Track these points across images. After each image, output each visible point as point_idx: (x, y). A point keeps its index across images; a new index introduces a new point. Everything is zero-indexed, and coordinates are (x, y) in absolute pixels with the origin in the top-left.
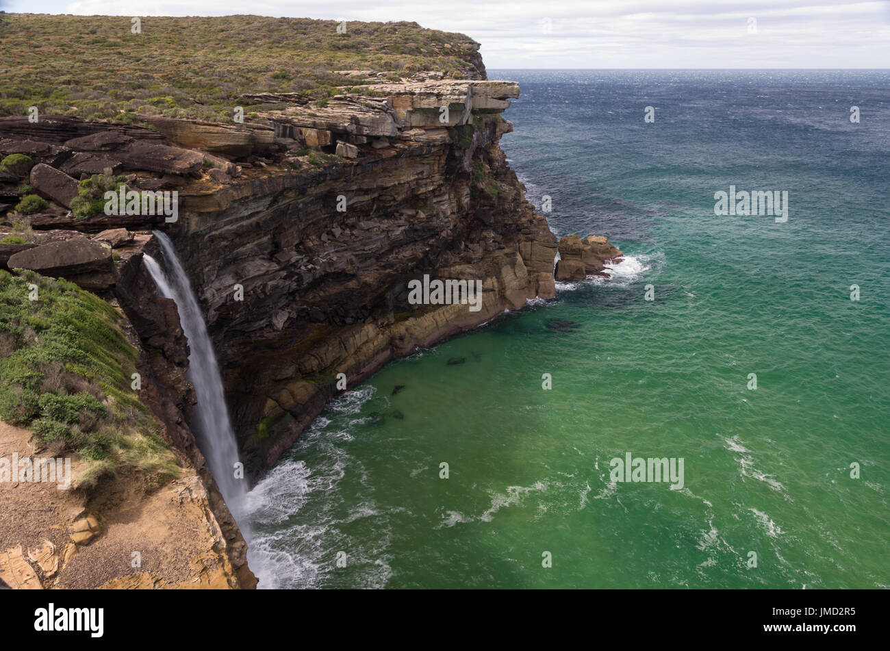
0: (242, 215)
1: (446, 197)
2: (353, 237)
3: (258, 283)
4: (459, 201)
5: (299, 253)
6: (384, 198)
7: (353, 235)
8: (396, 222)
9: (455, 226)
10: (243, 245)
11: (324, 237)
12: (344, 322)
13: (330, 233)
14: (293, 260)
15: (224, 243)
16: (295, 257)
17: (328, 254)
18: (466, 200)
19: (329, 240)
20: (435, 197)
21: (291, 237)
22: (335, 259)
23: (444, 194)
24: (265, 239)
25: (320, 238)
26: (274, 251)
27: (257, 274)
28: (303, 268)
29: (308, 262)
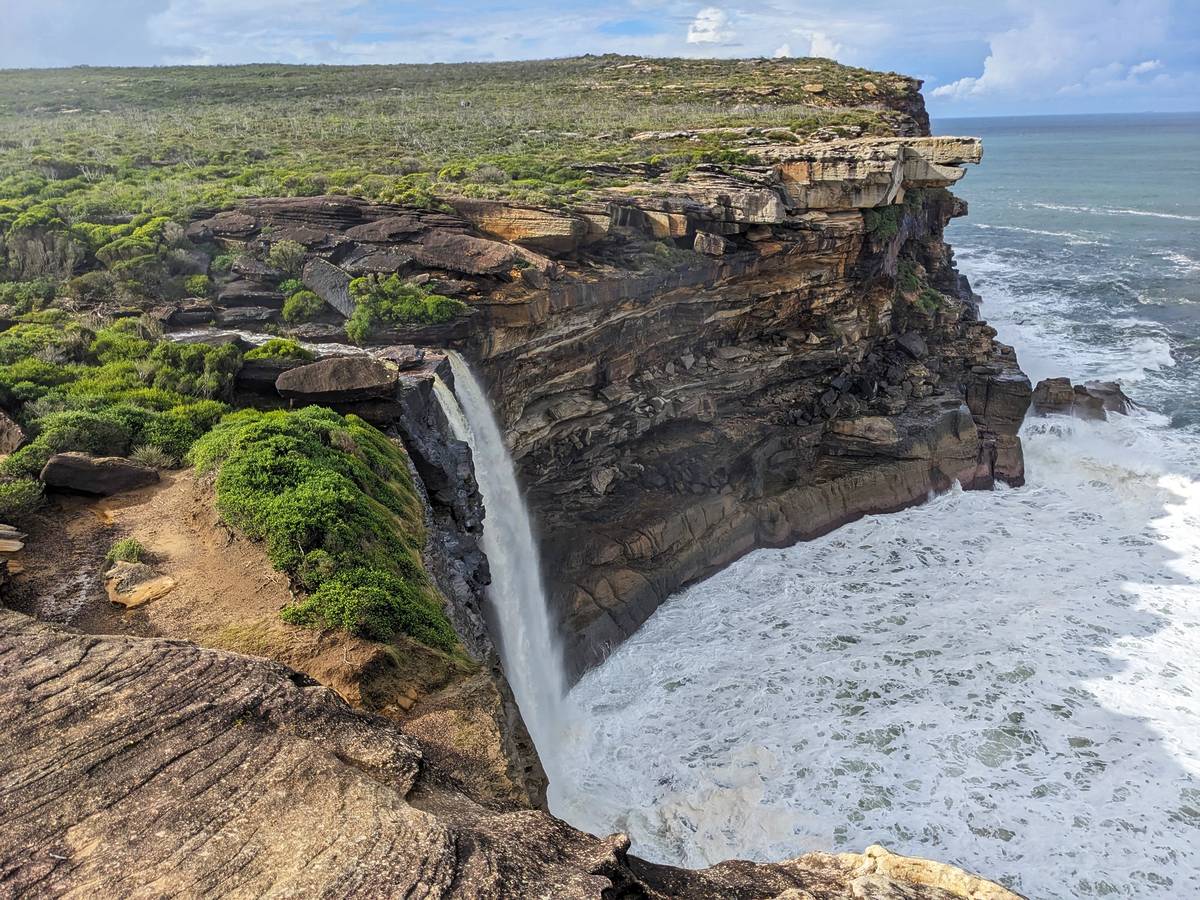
0: (560, 333)
1: (855, 313)
2: (710, 369)
3: (577, 427)
4: (873, 321)
5: (634, 388)
6: (758, 314)
7: (710, 366)
8: (775, 349)
9: (865, 357)
10: (559, 373)
11: (670, 368)
12: (690, 491)
13: (678, 363)
14: (624, 399)
15: (535, 371)
16: (627, 395)
17: (674, 392)
18: (884, 320)
19: (676, 372)
20: (837, 314)
21: (625, 365)
22: (683, 399)
23: (852, 308)
24: (589, 367)
25: (664, 370)
26: (599, 387)
27: (575, 415)
28: (638, 410)
29: (645, 401)
